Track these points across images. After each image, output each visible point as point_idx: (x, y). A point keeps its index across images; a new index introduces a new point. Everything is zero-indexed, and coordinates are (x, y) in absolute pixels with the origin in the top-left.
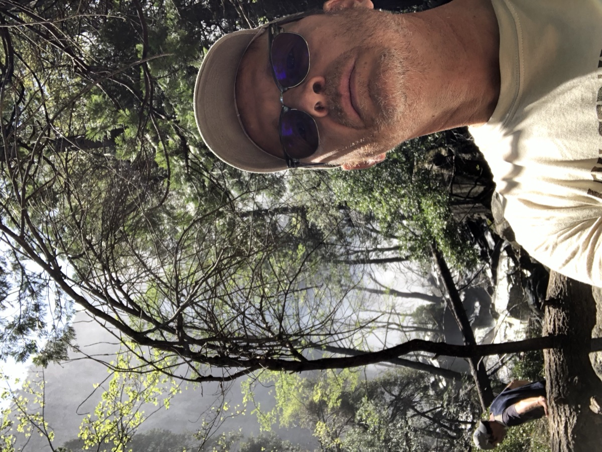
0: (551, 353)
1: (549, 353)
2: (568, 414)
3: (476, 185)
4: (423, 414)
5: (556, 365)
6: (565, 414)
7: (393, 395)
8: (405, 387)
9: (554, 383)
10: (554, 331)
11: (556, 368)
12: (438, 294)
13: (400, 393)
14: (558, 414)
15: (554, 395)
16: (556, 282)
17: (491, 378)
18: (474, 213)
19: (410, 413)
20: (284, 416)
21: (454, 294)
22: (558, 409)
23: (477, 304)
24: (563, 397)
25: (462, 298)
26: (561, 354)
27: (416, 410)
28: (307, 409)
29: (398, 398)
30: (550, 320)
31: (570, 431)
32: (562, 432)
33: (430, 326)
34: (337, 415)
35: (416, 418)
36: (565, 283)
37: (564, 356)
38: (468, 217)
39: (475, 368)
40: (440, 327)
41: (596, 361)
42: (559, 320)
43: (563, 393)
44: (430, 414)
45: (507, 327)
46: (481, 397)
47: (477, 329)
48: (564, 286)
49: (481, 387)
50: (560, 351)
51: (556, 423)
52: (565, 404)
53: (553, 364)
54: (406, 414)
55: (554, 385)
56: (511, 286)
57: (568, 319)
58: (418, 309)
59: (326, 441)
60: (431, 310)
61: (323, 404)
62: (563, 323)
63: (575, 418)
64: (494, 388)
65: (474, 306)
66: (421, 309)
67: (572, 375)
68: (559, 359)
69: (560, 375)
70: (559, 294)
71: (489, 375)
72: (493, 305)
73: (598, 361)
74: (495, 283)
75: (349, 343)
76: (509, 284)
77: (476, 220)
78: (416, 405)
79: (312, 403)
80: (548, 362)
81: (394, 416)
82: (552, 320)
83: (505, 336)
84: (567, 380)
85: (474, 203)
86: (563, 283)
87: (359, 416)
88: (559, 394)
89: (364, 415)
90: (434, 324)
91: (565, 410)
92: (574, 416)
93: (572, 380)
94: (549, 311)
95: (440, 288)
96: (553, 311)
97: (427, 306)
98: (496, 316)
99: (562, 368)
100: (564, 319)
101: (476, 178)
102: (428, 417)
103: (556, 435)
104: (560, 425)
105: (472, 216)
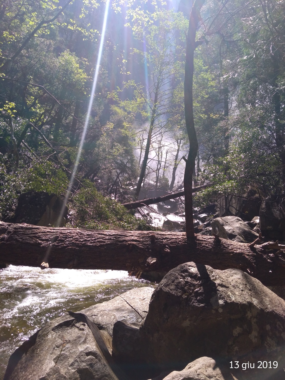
0: (183, 236)
1: (183, 235)
2: (145, 243)
3: (236, 210)
4: (118, 177)
5: (176, 239)
6: (145, 241)
7: (127, 163)
8: (131, 169)
9: (164, 237)
10: (199, 240)
11: (174, 239)
12: (174, 189)
13: (128, 167)
14: (144, 237)
15: (156, 236)
16: (232, 245)
17: (136, 210)
18: (220, 209)
19: (119, 171)
20: (115, 107)
21: (174, 197)
22: (147, 237)
23: (169, 207)
24: (155, 241)
25: (172, 200)
26: (183, 243)
27: (120, 174)
28: (120, 119)
29: (125, 165)
30: (205, 238)
31: (134, 243)
32: (133, 238)
33: (159, 184)
34: (117, 135)
35: (116, 174)
36: (232, 251)
37: (182, 245)
38: (218, 205)
39: (142, 202)
40: (158, 189)
41: (190, 266)
42: (206, 244)
43: (158, 241)
44: (118, 180)
45: (159, 219)
46: (128, 203)
47: (157, 206)
48: (229, 250)
49: (132, 204)
50: (185, 242)
51: (138, 235)
52: (151, 241)
53: (176, 237)
54: (118, 169)
55: (162, 236)
56: (180, 223)
57: (207, 249)
58: (167, 179)
59: (104, 128)
60: (167, 185)
61: (123, 127)
62: (204, 246)
63: (142, 247)
64: (132, 210)
65: (169, 205)
66: (167, 181)
67: (170, 248)
68: (180, 241)
69: (169, 241)
70: (224, 246)
71: (137, 209)
72: (169, 214)
73: (190, 268)
74: (180, 216)
75: (153, 141)
76: (180, 222)
77: (216, 209)
78: (122, 174)
79: (123, 122)
80: (177, 234)
81: (117, 163)
82: (205, 240)
83: (155, 218)
84: (167, 245)
85: (226, 209)
86: (232, 249)
87: (117, 145)
88: (157, 239)
89: (117, 147)
90: (159, 186)
91: (147, 241)
92: (144, 246)
93: (167, 248)
94: (211, 238)
95: (177, 190)
96: (211, 241)
97: (169, 184)
98: (165, 215)
99: (174, 242)
100: (207, 247)
101: (241, 210)
102: (117, 179)
103: (131, 234)
104: (137, 237)
105: (218, 208)
